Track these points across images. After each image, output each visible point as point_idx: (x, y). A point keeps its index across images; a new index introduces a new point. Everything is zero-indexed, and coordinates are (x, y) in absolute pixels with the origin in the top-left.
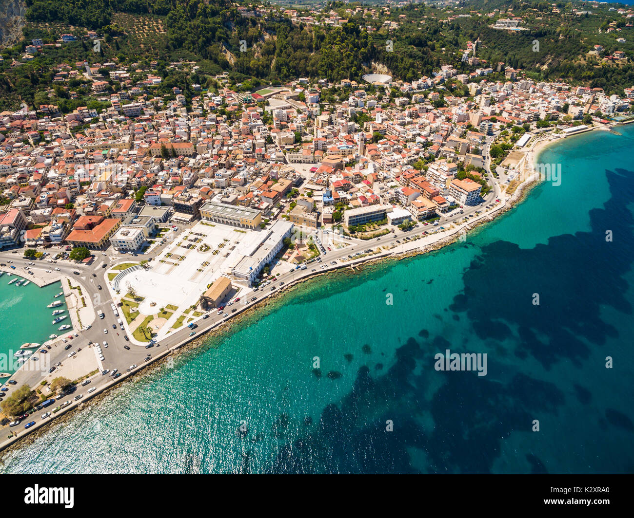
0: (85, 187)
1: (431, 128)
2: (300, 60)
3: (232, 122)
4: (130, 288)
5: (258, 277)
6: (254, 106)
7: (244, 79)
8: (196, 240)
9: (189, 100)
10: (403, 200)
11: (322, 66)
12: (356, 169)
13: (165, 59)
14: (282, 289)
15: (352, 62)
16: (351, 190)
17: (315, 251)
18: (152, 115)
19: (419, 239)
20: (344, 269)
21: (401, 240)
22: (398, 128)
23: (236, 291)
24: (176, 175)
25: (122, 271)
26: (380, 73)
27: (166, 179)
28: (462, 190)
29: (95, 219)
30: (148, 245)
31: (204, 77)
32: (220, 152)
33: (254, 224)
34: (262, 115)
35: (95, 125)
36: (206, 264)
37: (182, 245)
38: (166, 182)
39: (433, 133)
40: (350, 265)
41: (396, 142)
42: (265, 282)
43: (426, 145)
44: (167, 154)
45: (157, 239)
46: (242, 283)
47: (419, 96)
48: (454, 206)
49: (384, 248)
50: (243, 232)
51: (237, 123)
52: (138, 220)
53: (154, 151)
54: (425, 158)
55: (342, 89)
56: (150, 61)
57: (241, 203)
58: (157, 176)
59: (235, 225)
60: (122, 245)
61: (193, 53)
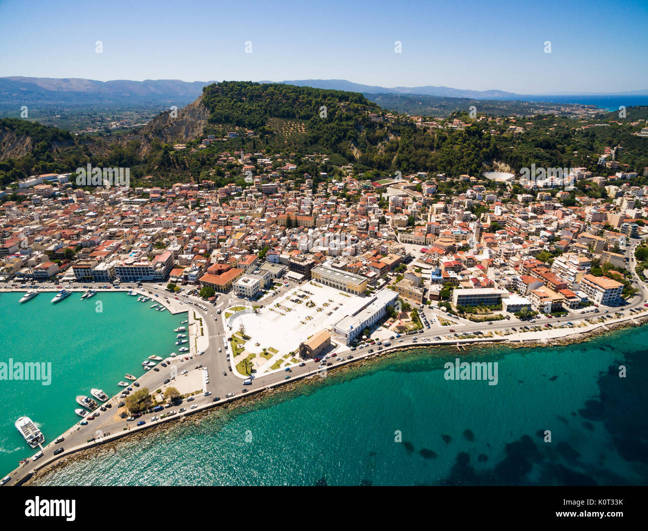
0: (221, 243)
1: (558, 224)
2: (421, 157)
3: (351, 204)
4: (241, 326)
6: (372, 192)
7: (366, 170)
8: (303, 296)
9: (316, 184)
10: (522, 288)
11: (442, 162)
12: (470, 254)
13: (302, 153)
14: (380, 353)
15: (473, 160)
16: (463, 272)
17: (418, 324)
18: (283, 194)
19: (541, 330)
20: (448, 346)
21: (518, 329)
22: (520, 221)
23: (335, 347)
24: (295, 240)
25: (237, 312)
26: (502, 171)
27: (287, 243)
28: (597, 287)
29: (224, 267)
30: (262, 294)
31: (332, 167)
32: (336, 227)
33: (359, 290)
34: (378, 200)
35: (238, 198)
36: (309, 318)
37: (291, 298)
38: (286, 246)
39: (561, 229)
40: (455, 343)
41: (516, 233)
42: (364, 343)
43: (552, 239)
44: (290, 224)
45: (270, 291)
46: (340, 340)
47: (545, 194)
48: (585, 303)
49: (496, 333)
50: (348, 296)
51: (354, 206)
52: (258, 272)
53: (280, 221)
54: (550, 252)
55: (460, 183)
56: (290, 153)
57: (350, 269)
58: (279, 240)
59: (341, 288)
60: (241, 291)
61: (325, 148)
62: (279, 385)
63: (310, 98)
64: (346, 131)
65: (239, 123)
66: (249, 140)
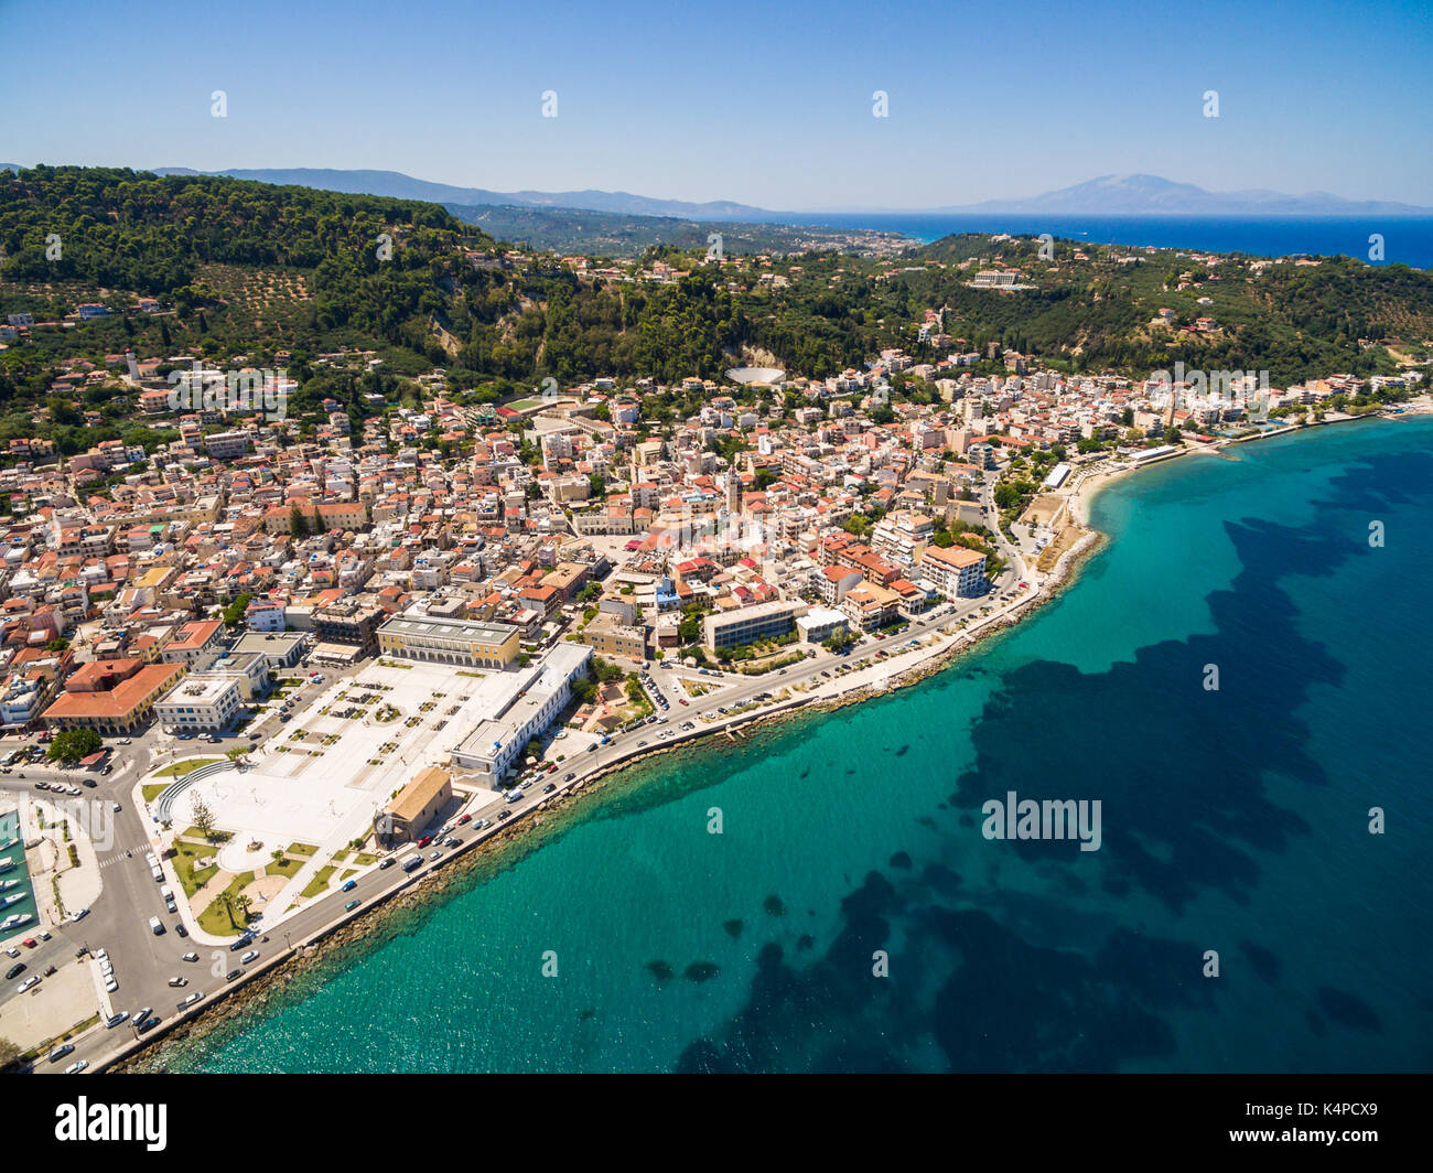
0: (100, 605)
1: (871, 459)
2: (597, 344)
3: (453, 463)
4: (197, 811)
5: (513, 766)
6: (500, 431)
7: (479, 381)
8: (365, 698)
9: (357, 422)
10: (828, 591)
11: (642, 354)
13: (308, 349)
14: (570, 788)
15: (703, 347)
16: (718, 579)
17: (643, 705)
18: (272, 454)
19: (870, 666)
20: (710, 737)
21: (831, 671)
22: (806, 461)
23: (463, 801)
24: (323, 565)
25: (180, 777)
26: (761, 365)
27: (300, 575)
28: (947, 566)
29: (119, 667)
30: (249, 716)
31: (392, 380)
32: (425, 519)
33: (503, 656)
34: (517, 448)
35: (138, 476)
36: (390, 747)
37: (332, 710)
38: (299, 582)
39: (877, 469)
40: (723, 728)
41: (802, 486)
42: (531, 775)
43: (866, 490)
44: (301, 527)
45: (272, 703)
46: (474, 782)
47: (843, 403)
48: (933, 600)
49: (796, 689)
50: (478, 676)
51: (463, 465)
52: (228, 662)
53: (274, 524)
54: (866, 513)
55: (685, 396)
56: (274, 351)
57: (474, 614)
58: (277, 571)
59: (459, 661)
60: (184, 719)
61: (370, 336)
62: (332, 931)
63: (308, 215)
64: (415, 293)
65: (107, 279)
66: (147, 322)
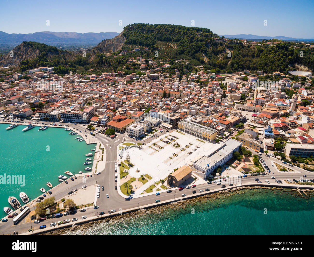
0: (123, 104)
2: (246, 61)
3: (202, 87)
4: (128, 156)
5: (211, 174)
6: (216, 80)
7: (212, 68)
8: (172, 139)
9: (181, 75)
11: (261, 64)
12: (291, 119)
13: (174, 59)
14: (231, 189)
15: (282, 63)
16: (289, 131)
17: (259, 168)
18: (162, 80)
23: (194, 179)
24: (168, 104)
25: (127, 146)
26: (302, 70)
27: (163, 106)
29: (123, 117)
30: (144, 136)
31: (191, 66)
32: (194, 98)
33: (211, 138)
34: (220, 85)
35: (137, 81)
36: (176, 155)
37: (163, 140)
38: (162, 107)
42: (217, 179)
44: (165, 95)
45: (150, 134)
46: (199, 175)
50: (203, 142)
52: (143, 121)
53: (160, 94)
55: (273, 77)
56: (167, 59)
57: (204, 124)
58: (158, 104)
59: (198, 136)
60: (131, 133)
61: (188, 56)
62: (150, 207)
63: (180, 30)
64: (200, 47)
65: (141, 44)
66: (145, 52)
